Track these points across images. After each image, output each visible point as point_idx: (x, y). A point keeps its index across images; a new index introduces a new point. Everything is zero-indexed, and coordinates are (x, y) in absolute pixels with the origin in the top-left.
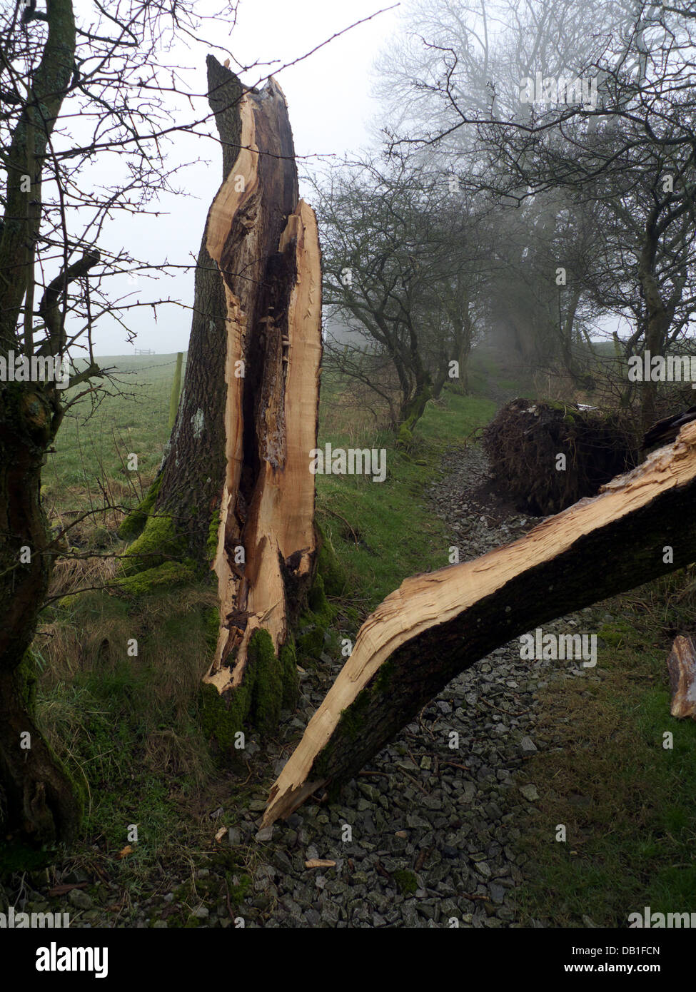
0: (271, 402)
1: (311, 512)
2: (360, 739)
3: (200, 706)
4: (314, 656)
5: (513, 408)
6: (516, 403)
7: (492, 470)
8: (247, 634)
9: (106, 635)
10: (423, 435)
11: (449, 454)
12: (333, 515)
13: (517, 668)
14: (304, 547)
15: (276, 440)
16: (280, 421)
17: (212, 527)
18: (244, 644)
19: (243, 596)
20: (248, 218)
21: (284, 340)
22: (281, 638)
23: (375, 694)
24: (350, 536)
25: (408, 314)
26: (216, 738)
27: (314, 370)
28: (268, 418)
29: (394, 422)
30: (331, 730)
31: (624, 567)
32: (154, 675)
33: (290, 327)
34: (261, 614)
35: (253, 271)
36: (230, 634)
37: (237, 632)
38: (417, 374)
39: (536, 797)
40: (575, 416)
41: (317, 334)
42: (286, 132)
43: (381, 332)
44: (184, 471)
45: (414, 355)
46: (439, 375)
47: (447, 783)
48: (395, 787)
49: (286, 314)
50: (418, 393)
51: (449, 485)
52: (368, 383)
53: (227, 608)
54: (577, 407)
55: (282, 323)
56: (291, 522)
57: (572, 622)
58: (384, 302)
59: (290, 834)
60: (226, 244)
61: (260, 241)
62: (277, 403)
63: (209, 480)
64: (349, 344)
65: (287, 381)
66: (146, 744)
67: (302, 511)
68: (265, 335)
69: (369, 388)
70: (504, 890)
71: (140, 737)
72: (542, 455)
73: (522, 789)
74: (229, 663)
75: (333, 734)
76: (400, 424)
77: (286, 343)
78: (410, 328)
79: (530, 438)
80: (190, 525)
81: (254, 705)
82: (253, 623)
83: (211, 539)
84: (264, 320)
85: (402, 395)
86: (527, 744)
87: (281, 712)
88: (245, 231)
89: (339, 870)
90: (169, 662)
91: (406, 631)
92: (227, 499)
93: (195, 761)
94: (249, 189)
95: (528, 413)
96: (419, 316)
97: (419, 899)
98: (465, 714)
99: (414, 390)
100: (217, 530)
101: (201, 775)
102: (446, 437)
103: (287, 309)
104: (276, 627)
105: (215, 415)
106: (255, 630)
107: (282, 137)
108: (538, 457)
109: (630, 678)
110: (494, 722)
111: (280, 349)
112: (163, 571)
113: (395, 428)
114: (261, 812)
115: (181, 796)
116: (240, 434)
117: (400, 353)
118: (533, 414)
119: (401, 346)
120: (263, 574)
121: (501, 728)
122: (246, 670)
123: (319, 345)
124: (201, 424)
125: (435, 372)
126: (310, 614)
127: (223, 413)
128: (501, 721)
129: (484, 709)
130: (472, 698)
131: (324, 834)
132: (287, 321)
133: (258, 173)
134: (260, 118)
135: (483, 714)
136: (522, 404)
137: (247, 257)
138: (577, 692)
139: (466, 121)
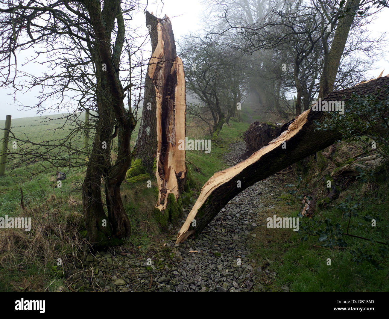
0: (170, 123)
1: (184, 159)
2: (203, 218)
3: (155, 214)
4: (187, 205)
5: (254, 125)
6: (255, 123)
7: (247, 148)
8: (167, 195)
9: (126, 194)
10: (222, 137)
11: (232, 144)
12: (191, 163)
13: (253, 207)
14: (182, 170)
15: (172, 136)
16: (173, 130)
17: (154, 163)
18: (166, 198)
19: (165, 184)
20: (161, 64)
21: (174, 103)
22: (177, 197)
23: (207, 204)
24: (197, 170)
25: (215, 91)
26: (160, 223)
27: (184, 113)
28: (170, 129)
29: (211, 132)
30: (195, 215)
31: (275, 164)
32: (140, 205)
33: (176, 99)
34: (171, 189)
35: (162, 81)
36: (162, 195)
37: (164, 195)
38: (219, 114)
39: (256, 236)
40: (275, 127)
41: (184, 101)
42: (172, 34)
43: (205, 98)
44: (144, 146)
45: (218, 107)
46: (228, 114)
47: (230, 235)
48: (214, 236)
49: (174, 95)
50: (220, 121)
51: (232, 154)
52: (201, 118)
53: (160, 188)
54: (276, 124)
55: (173, 98)
56: (178, 162)
57: (272, 194)
58: (206, 87)
59: (184, 245)
60: (155, 73)
61: (164, 71)
62: (172, 124)
63: (152, 148)
64: (193, 103)
65: (175, 117)
66: (140, 224)
67: (181, 158)
68: (167, 102)
69: (201, 120)
70: (245, 256)
71: (138, 223)
72: (264, 141)
73: (252, 235)
74: (162, 203)
75: (196, 216)
76: (213, 133)
77: (174, 104)
78: (216, 96)
79: (260, 135)
80: (147, 162)
81: (170, 216)
82: (168, 192)
83: (154, 166)
84: (167, 97)
85: (214, 122)
86: (254, 224)
87: (178, 219)
88: (160, 68)
89: (199, 253)
90: (145, 202)
91: (215, 186)
92: (158, 155)
93: (155, 229)
94: (161, 55)
95: (259, 127)
96: (219, 91)
97: (221, 258)
98: (236, 219)
99: (218, 120)
100: (156, 164)
101: (157, 232)
102: (231, 138)
103: (174, 93)
104: (176, 193)
105: (153, 128)
106: (169, 194)
107: (170, 36)
108: (263, 142)
109: (289, 209)
110: (245, 221)
111: (173, 106)
112: (140, 177)
113: (211, 134)
114: (176, 241)
115: (152, 236)
116: (161, 134)
117: (213, 106)
118: (260, 127)
119: (213, 103)
120: (170, 177)
121: (247, 222)
122: (167, 205)
123: (185, 105)
124: (149, 131)
125: (226, 113)
126: (185, 193)
127: (156, 127)
128: (247, 220)
129: (242, 217)
130: (238, 215)
131: (194, 245)
132: (174, 97)
133: (164, 49)
134: (163, 30)
135: (241, 219)
136: (257, 123)
137: (160, 76)
138: (271, 212)
139: (232, 27)
